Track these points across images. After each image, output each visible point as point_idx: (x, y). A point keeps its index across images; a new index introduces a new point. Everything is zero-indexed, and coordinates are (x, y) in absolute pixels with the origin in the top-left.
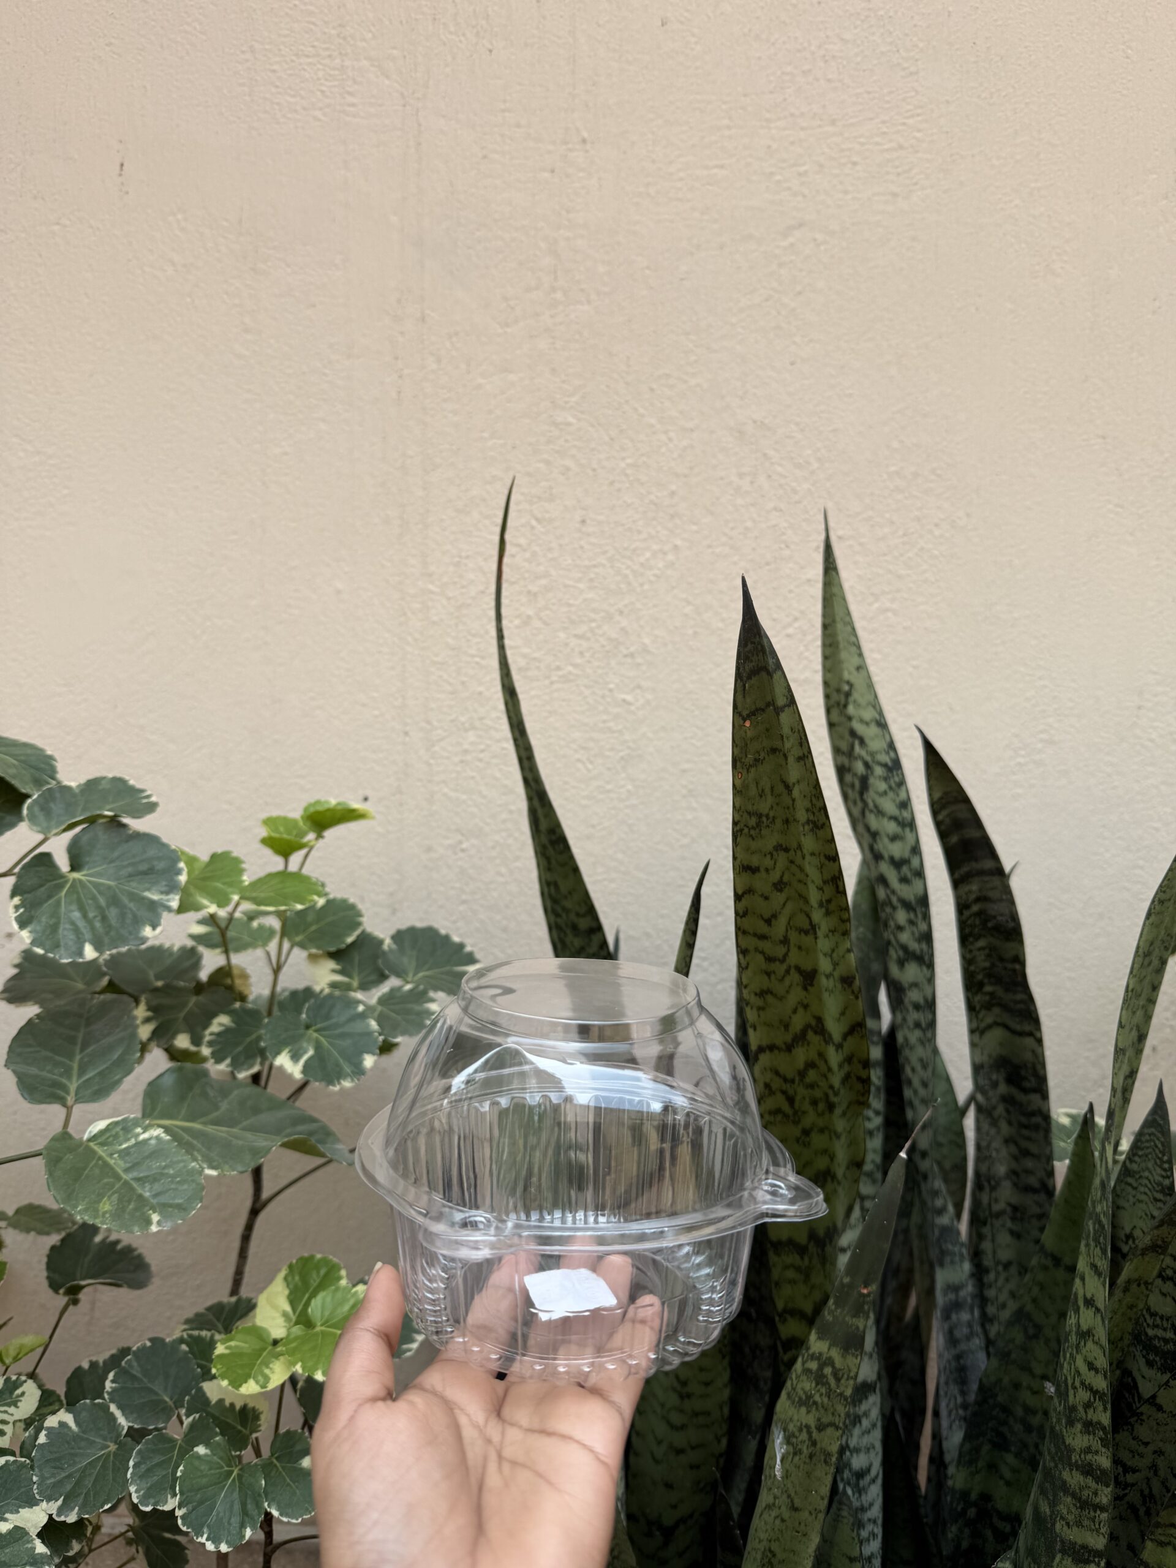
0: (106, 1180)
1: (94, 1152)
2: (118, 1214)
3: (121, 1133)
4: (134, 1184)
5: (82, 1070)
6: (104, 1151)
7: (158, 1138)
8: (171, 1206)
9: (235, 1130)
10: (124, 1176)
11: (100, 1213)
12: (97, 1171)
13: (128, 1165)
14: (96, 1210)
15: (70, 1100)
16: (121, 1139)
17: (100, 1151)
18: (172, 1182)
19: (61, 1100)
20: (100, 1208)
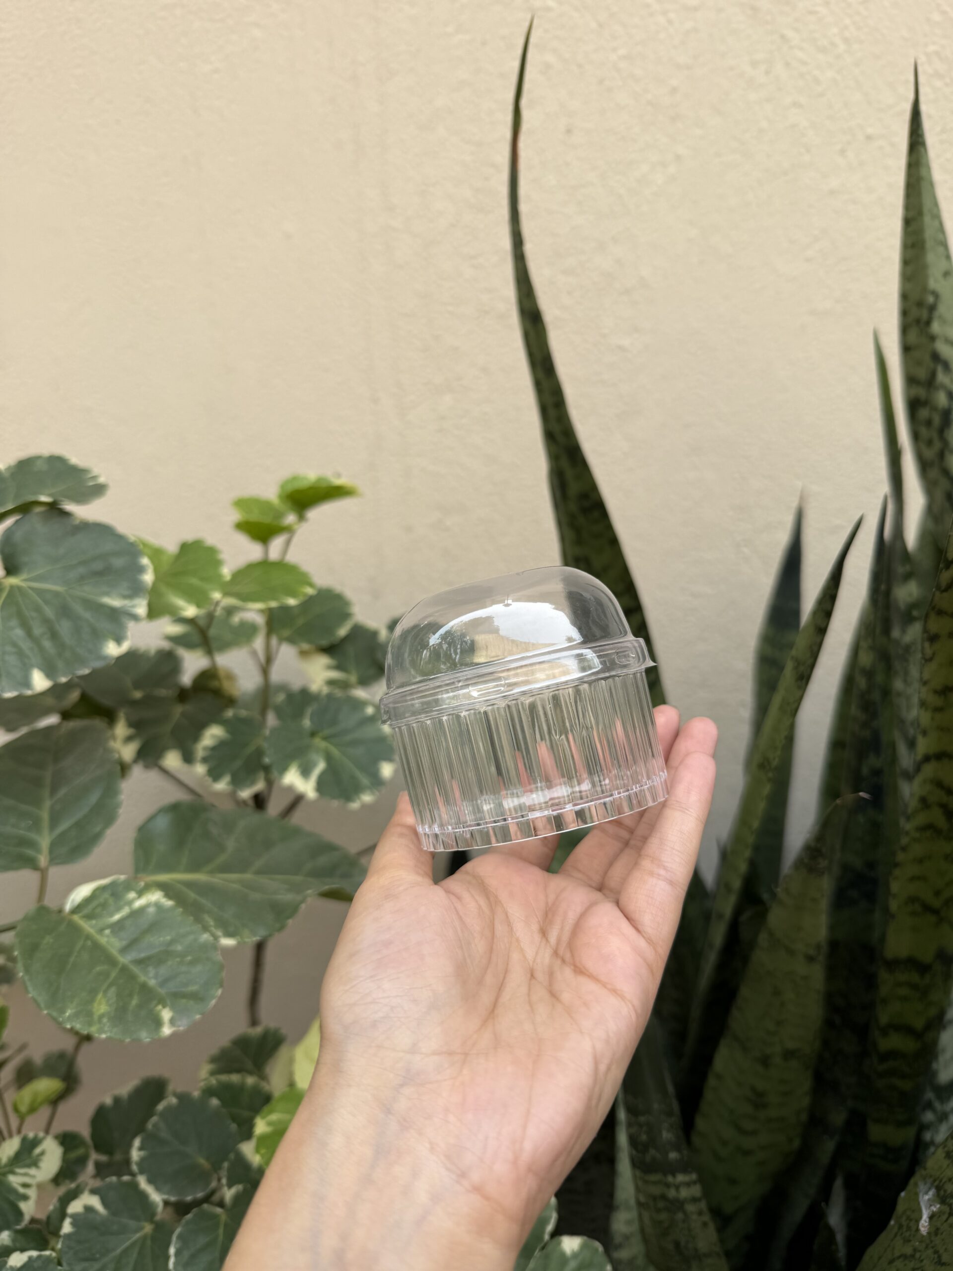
0: (98, 969)
1: (79, 929)
2: (119, 1015)
3: (111, 901)
4: (135, 969)
5: (54, 820)
6: (92, 927)
7: (157, 905)
8: (184, 996)
9: (248, 876)
10: (120, 959)
11: (96, 1017)
12: (85, 957)
13: (124, 943)
14: (90, 1014)
15: (43, 860)
16: (111, 909)
17: (88, 927)
18: (181, 963)
19: (31, 863)
20: (95, 1010)
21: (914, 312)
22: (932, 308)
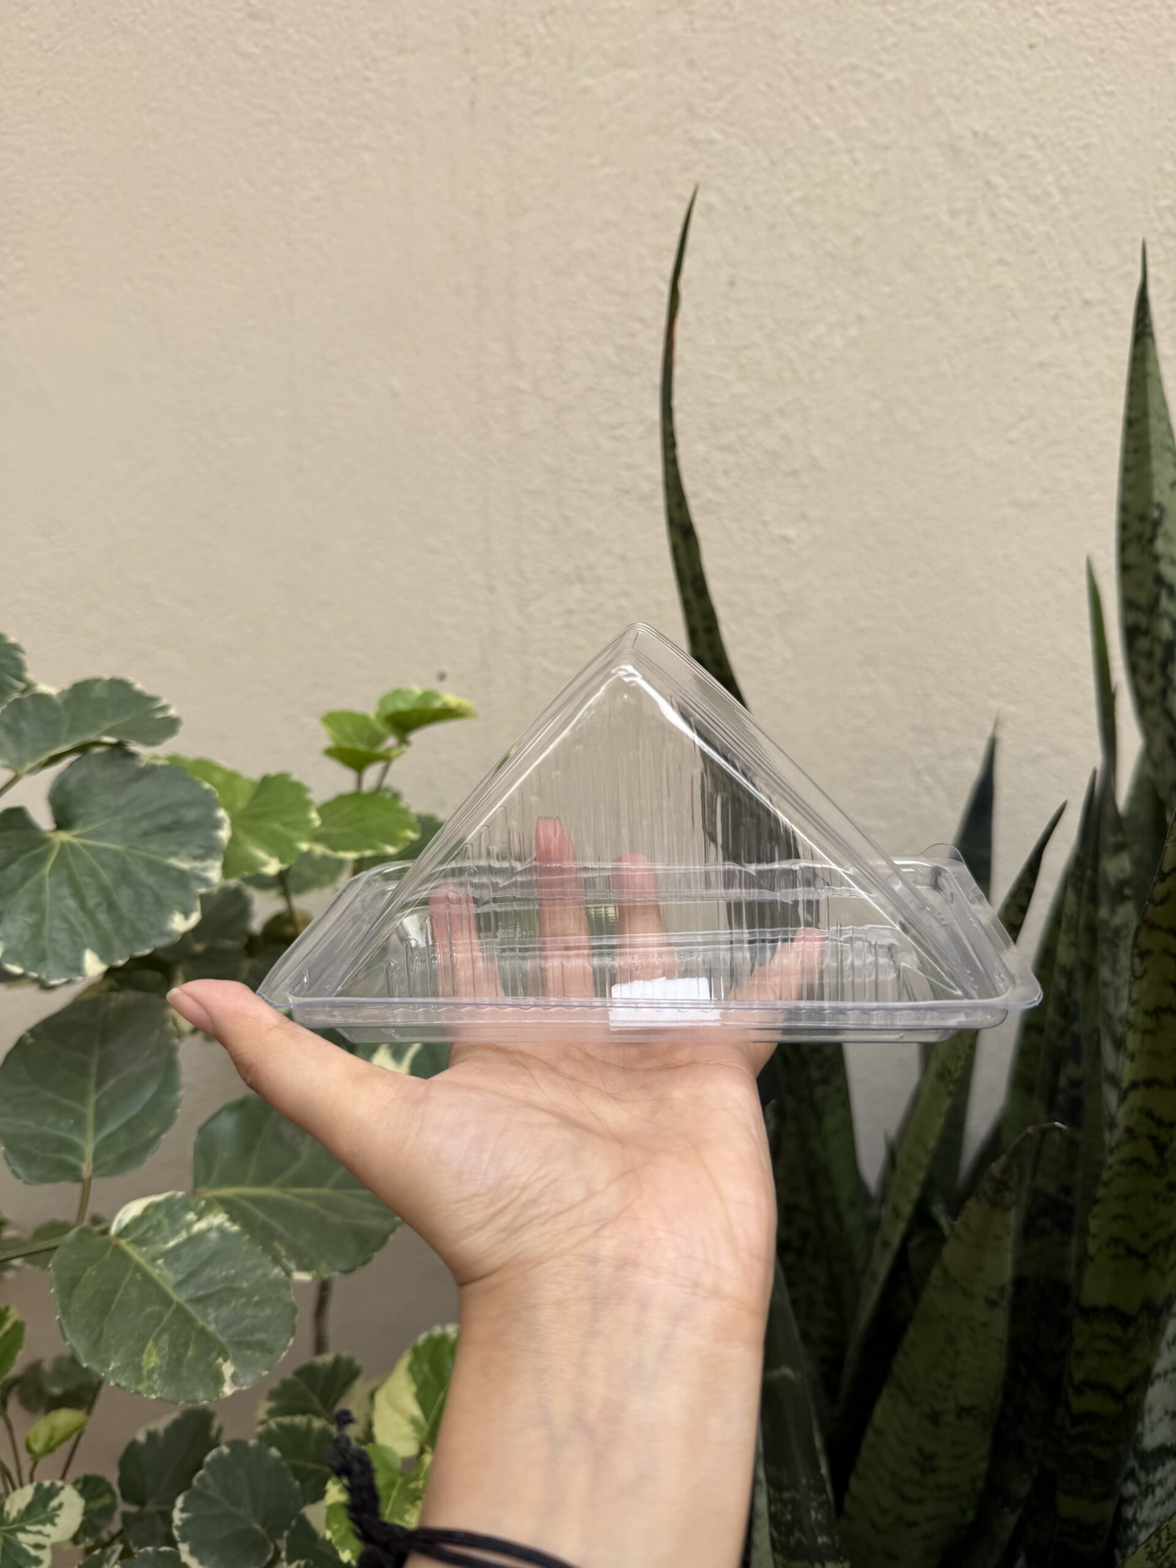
0: (149, 1309)
1: (125, 1256)
2: (173, 1370)
3: (166, 1222)
4: (191, 1310)
5: (101, 1120)
6: (142, 1255)
7: (220, 1229)
8: (250, 1345)
9: (325, 1191)
10: (175, 1297)
11: (145, 1372)
12: (134, 1293)
13: (180, 1277)
14: (138, 1368)
15: (86, 1169)
16: (166, 1232)
17: (137, 1254)
18: (247, 1304)
19: (72, 1173)
20: (143, 1364)
21: (1135, 527)
22: (1157, 524)
